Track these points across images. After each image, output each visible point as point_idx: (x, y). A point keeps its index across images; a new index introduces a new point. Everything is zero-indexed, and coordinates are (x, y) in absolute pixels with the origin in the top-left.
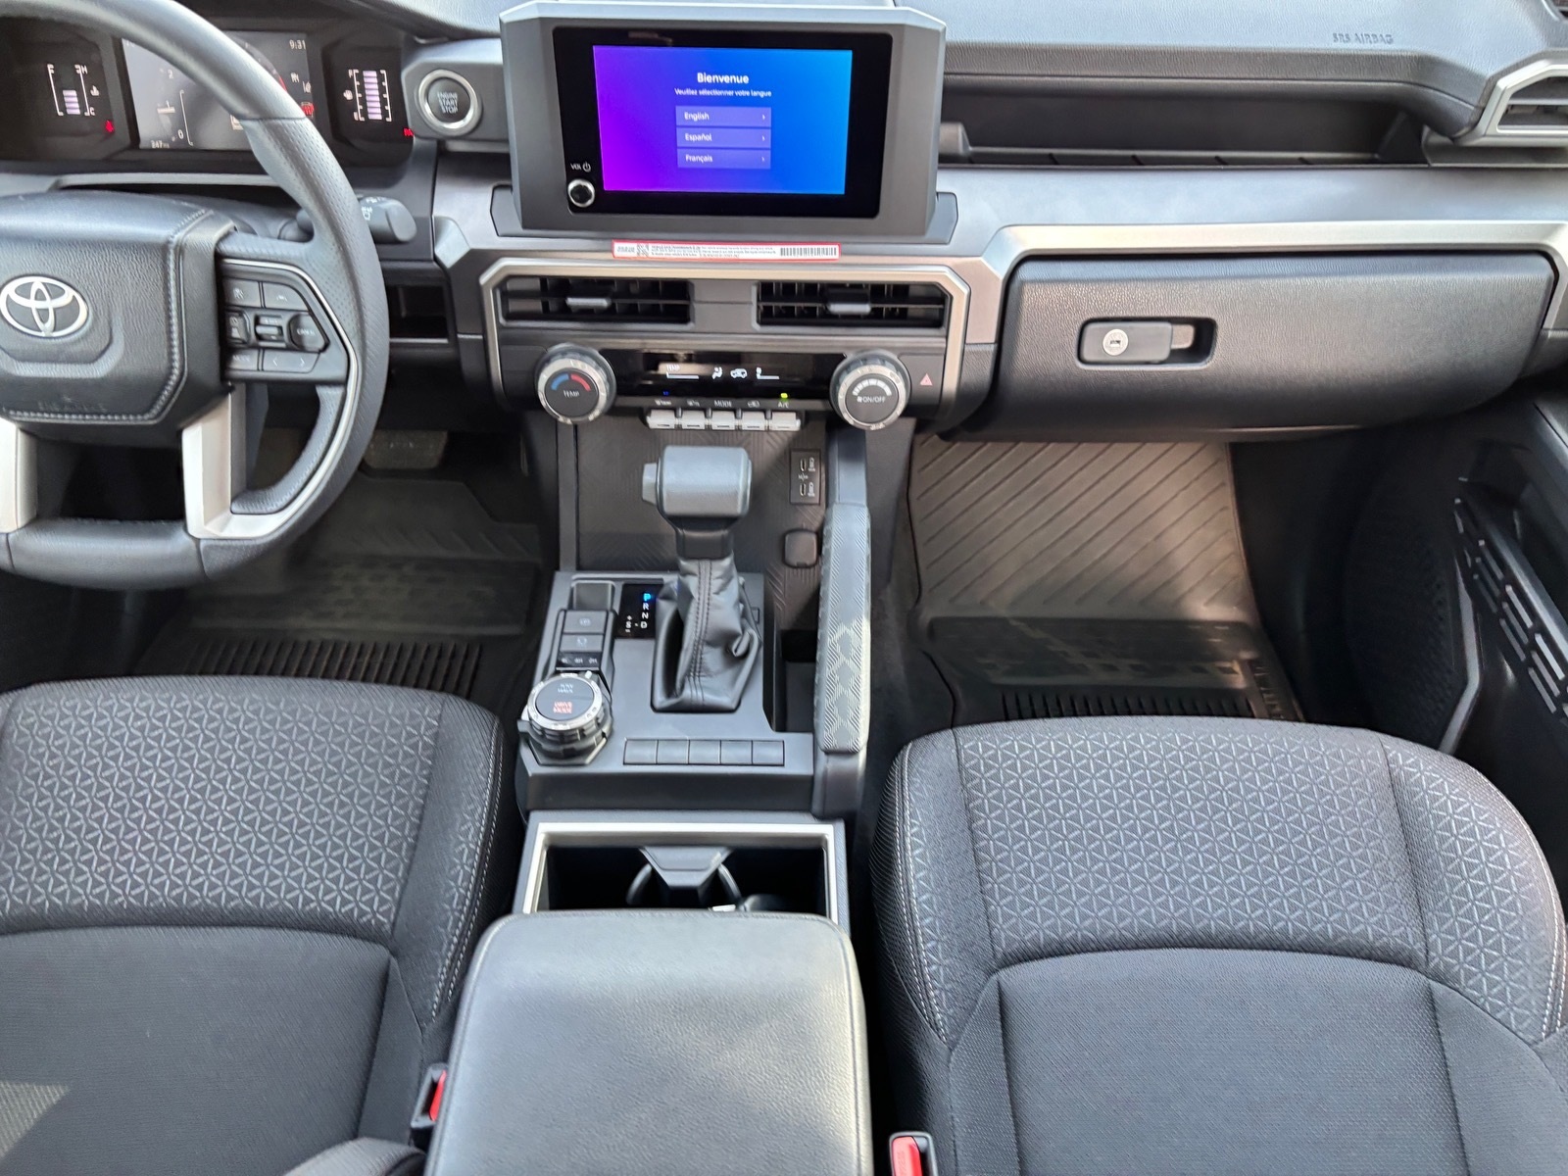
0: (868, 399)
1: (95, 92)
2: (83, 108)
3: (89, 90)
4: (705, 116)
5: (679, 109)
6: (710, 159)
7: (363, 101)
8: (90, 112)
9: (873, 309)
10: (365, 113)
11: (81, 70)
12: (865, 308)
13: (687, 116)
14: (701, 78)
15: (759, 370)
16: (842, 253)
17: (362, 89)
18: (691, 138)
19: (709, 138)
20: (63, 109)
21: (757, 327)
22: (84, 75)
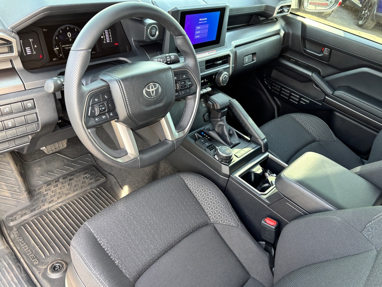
0: (225, 79)
1: (36, 46)
2: (32, 52)
3: (34, 46)
4: (200, 27)
5: (196, 26)
6: (199, 36)
7: (106, 38)
8: (34, 53)
9: (222, 61)
10: (106, 41)
11: (31, 40)
12: (221, 62)
13: (197, 28)
14: (200, 20)
15: (205, 80)
16: (216, 51)
17: (105, 35)
18: (197, 32)
19: (199, 32)
20: (26, 53)
21: (205, 70)
22: (32, 41)
